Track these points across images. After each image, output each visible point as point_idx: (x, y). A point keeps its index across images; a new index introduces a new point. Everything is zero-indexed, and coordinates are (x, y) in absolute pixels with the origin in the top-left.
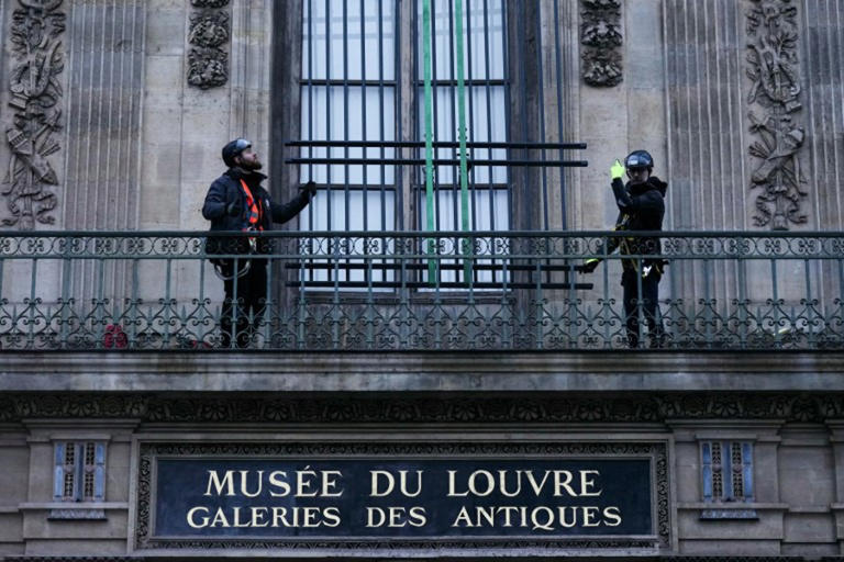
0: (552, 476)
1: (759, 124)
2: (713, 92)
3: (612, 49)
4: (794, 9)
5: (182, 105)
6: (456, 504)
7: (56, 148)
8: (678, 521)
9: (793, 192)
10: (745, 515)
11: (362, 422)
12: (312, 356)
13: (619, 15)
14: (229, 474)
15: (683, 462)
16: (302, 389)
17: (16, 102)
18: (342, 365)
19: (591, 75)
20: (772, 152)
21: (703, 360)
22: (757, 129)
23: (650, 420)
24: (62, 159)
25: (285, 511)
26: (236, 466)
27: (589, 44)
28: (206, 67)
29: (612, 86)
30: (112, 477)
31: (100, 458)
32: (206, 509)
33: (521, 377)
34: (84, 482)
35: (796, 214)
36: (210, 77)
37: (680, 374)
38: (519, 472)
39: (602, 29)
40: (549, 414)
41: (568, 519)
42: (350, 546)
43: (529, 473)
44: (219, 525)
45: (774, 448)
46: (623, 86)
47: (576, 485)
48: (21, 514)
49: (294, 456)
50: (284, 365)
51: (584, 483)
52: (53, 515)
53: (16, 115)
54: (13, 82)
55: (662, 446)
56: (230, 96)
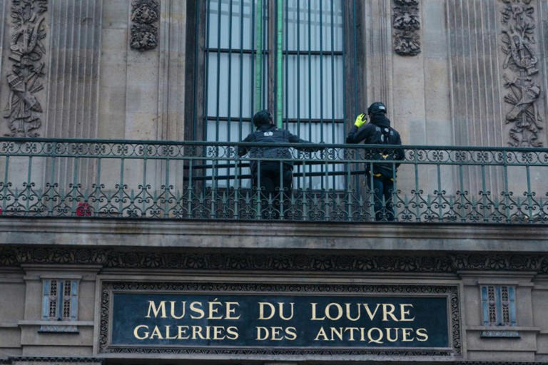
0: (381, 307)
1: (510, 82)
2: (480, 61)
3: (413, 31)
4: (532, 8)
5: (126, 61)
6: (317, 325)
7: (41, 88)
8: (467, 338)
9: (533, 127)
10: (511, 335)
11: (253, 270)
12: (220, 224)
13: (417, 9)
14: (163, 304)
15: (469, 299)
16: (213, 246)
17: (14, 57)
18: (241, 230)
19: (400, 48)
20: (519, 101)
21: (483, 230)
22: (509, 85)
23: (447, 271)
24: (45, 95)
25: (200, 329)
26: (167, 298)
27: (398, 28)
28: (143, 37)
29: (414, 55)
30: (82, 304)
31: (74, 291)
32: (147, 327)
33: (362, 240)
34: (63, 308)
35: (536, 141)
36: (146, 43)
37: (468, 240)
38: (359, 305)
39: (407, 18)
40: (379, 266)
41: (393, 336)
42: (245, 352)
43: (366, 305)
44: (156, 337)
45: (529, 290)
46: (420, 56)
47: (397, 313)
48: (19, 328)
49: (207, 292)
50: (201, 230)
51: (403, 313)
52: (42, 329)
53: (14, 65)
54: (12, 43)
55: (454, 288)
56: (159, 56)
